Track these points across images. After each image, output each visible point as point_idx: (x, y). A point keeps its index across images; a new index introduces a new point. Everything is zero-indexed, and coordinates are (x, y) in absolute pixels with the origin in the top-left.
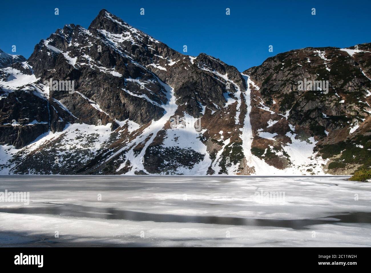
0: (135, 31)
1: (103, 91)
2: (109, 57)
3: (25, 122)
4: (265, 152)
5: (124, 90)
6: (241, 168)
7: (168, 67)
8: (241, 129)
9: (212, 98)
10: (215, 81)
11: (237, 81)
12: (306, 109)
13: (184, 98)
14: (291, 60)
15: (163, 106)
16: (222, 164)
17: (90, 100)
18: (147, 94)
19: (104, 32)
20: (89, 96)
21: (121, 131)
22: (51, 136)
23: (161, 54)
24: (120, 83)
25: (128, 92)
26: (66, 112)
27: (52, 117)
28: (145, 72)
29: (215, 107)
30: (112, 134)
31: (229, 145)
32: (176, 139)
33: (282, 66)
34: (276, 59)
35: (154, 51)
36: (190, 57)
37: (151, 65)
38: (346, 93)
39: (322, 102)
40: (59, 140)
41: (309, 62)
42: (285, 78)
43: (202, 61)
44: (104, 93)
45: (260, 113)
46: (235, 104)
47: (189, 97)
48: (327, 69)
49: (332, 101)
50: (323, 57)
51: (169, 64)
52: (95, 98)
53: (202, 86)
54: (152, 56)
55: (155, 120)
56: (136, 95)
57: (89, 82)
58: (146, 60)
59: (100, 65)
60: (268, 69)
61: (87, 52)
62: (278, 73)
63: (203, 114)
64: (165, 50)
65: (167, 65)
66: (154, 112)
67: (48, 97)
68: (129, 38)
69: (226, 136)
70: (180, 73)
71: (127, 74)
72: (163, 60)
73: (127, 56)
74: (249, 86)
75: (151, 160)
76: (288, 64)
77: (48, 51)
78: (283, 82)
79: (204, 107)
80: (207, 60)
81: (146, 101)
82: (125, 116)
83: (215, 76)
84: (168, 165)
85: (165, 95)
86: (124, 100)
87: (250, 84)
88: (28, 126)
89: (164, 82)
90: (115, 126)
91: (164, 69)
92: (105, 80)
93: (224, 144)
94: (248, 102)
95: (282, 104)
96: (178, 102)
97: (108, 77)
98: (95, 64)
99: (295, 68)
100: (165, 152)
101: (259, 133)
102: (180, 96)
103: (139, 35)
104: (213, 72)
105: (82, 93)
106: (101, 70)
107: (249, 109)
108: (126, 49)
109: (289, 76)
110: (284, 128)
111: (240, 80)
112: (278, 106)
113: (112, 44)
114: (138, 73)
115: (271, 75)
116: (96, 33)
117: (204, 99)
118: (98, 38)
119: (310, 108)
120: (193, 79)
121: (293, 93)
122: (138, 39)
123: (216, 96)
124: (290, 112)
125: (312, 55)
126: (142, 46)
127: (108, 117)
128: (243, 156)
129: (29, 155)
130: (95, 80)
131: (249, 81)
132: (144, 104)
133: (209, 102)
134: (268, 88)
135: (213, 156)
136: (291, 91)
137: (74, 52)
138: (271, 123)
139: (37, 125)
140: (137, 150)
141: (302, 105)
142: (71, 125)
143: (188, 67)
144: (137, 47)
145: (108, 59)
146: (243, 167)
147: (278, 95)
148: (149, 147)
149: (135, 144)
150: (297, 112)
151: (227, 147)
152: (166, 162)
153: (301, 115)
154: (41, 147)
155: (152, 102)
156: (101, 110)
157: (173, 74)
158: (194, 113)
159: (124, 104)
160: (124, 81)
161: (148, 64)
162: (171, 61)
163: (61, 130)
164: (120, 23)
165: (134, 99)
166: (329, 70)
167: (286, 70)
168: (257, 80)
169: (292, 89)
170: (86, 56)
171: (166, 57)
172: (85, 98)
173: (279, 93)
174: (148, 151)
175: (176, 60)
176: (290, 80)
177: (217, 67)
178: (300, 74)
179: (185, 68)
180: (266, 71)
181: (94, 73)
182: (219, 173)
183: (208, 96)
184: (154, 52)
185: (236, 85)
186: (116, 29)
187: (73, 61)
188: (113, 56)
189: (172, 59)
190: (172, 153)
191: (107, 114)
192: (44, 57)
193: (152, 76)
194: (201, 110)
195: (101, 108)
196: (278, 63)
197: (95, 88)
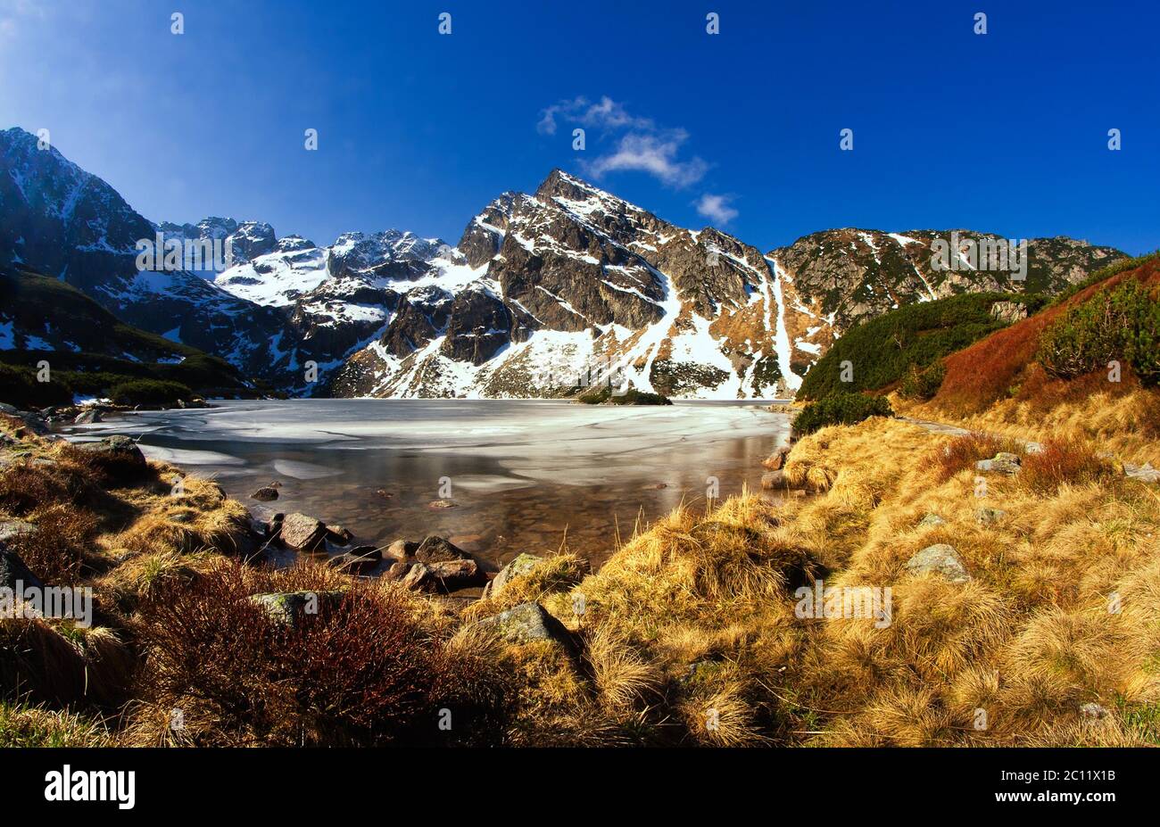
0: (604, 195)
1: (574, 284)
2: (579, 236)
3: (481, 332)
4: (808, 371)
5: (605, 282)
6: (780, 391)
7: (658, 246)
8: (773, 338)
9: (728, 292)
10: (731, 267)
11: (760, 268)
12: (855, 313)
13: (689, 292)
14: (832, 243)
15: (660, 304)
16: (755, 386)
17: (557, 298)
18: (637, 285)
19: (562, 200)
20: (555, 292)
21: (605, 340)
22: (515, 348)
23: (645, 227)
24: (599, 272)
25: (611, 284)
26: (528, 315)
27: (511, 324)
28: (629, 254)
29: (734, 305)
30: (594, 344)
31: (762, 359)
32: (689, 351)
33: (821, 251)
34: (811, 240)
35: (636, 223)
36: (690, 231)
37: (634, 243)
38: (899, 295)
39: (873, 305)
40: (526, 353)
41: (855, 248)
42: (825, 269)
43: (709, 238)
44: (577, 287)
45: (796, 315)
46: (762, 302)
47: (697, 291)
48: (877, 260)
49: (884, 305)
50: (870, 244)
51: (659, 242)
52: (563, 295)
53: (713, 274)
54: (634, 230)
55: (653, 323)
56: (622, 289)
57: (554, 273)
58: (626, 236)
59: (567, 249)
60: (802, 253)
61: (546, 230)
62: (816, 260)
63: (719, 315)
64: (652, 221)
65: (657, 243)
66: (651, 312)
67: (502, 297)
68: (598, 206)
69: (756, 348)
70: (679, 255)
71: (605, 260)
72: (651, 236)
73: (602, 234)
74: (777, 275)
75: (661, 379)
76: (828, 249)
77: (485, 231)
78: (823, 275)
79: (719, 305)
80: (717, 237)
81: (638, 297)
82: (609, 318)
83: (730, 260)
84: (684, 386)
85: (660, 287)
86: (605, 297)
87: (779, 273)
88: (485, 337)
89: (656, 267)
90: (597, 333)
91: (654, 249)
92: (577, 269)
93: (754, 358)
94: (779, 299)
95: (824, 304)
96: (681, 297)
97: (580, 265)
98: (559, 247)
99: (839, 256)
100: (678, 368)
101: (798, 344)
102: (681, 288)
103: (611, 200)
104: (728, 254)
105: (545, 288)
106: (569, 256)
107: (782, 309)
108: (596, 222)
109: (831, 266)
110: (829, 338)
111: (764, 267)
112: (818, 306)
113: (577, 217)
114: (621, 257)
115: (807, 262)
116: (552, 202)
117: (718, 293)
118: (558, 210)
119: (859, 312)
120: (700, 265)
121: (837, 289)
122: (612, 207)
123: (735, 289)
124: (836, 316)
125: (857, 239)
126: (619, 216)
127: (585, 320)
128: (780, 375)
129: (495, 374)
130: (563, 270)
131: (777, 269)
132: (636, 302)
133: (725, 298)
134: (804, 280)
135: (741, 375)
136: (834, 286)
137: (530, 234)
138: (812, 331)
139: (495, 335)
140: (639, 367)
141: (850, 307)
142: (535, 332)
143: (689, 247)
144: (612, 219)
145: (576, 239)
146: (782, 388)
147: (818, 291)
148: (654, 362)
149: (632, 359)
150: (844, 317)
151: (758, 363)
152: (681, 383)
153: (849, 321)
154: (506, 363)
155: (645, 298)
156: (574, 311)
157: (668, 256)
158: (706, 314)
159: (606, 302)
160: (602, 268)
161: (629, 242)
162: (661, 236)
163: (525, 339)
164: (583, 186)
165: (620, 295)
166: (879, 262)
167: (826, 256)
168: (787, 267)
169: (836, 285)
170: (546, 237)
171: (653, 231)
172: (551, 295)
173: (819, 288)
174: (653, 367)
175: (670, 235)
176: (832, 271)
177: (731, 247)
178: (845, 265)
179: (686, 248)
180: (798, 255)
181: (561, 261)
182: (753, 397)
183: (724, 289)
184: (637, 225)
185: (759, 273)
186: (578, 195)
187: (529, 245)
188: (583, 235)
189: (663, 233)
190: (686, 370)
191: (583, 317)
192: (480, 241)
193: (639, 261)
194: (715, 309)
195: (573, 307)
196: (814, 246)
197: (563, 281)
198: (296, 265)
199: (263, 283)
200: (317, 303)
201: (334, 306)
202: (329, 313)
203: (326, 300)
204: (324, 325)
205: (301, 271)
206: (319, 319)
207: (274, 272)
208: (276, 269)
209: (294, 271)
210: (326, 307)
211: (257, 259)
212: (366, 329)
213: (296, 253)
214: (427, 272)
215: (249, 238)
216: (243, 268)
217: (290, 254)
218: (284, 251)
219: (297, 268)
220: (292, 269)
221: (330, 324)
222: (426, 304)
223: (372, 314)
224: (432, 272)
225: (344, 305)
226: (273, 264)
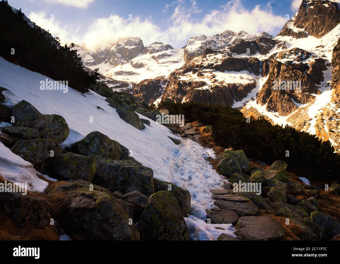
198: (161, 61)
199: (138, 74)
200: (188, 73)
201: (205, 74)
202: (202, 80)
203: (197, 70)
204: (200, 88)
205: (165, 65)
206: (194, 85)
207: (146, 67)
208: (147, 65)
209: (160, 65)
210: (198, 75)
211: (133, 60)
212: (241, 90)
213: (160, 53)
214: (274, 46)
215: (126, 47)
216: (124, 66)
217: (156, 55)
218: (151, 53)
219: (162, 63)
220: (158, 63)
221: (205, 88)
222: (297, 63)
223: (242, 78)
224: (280, 45)
225: (214, 73)
226: (144, 62)
